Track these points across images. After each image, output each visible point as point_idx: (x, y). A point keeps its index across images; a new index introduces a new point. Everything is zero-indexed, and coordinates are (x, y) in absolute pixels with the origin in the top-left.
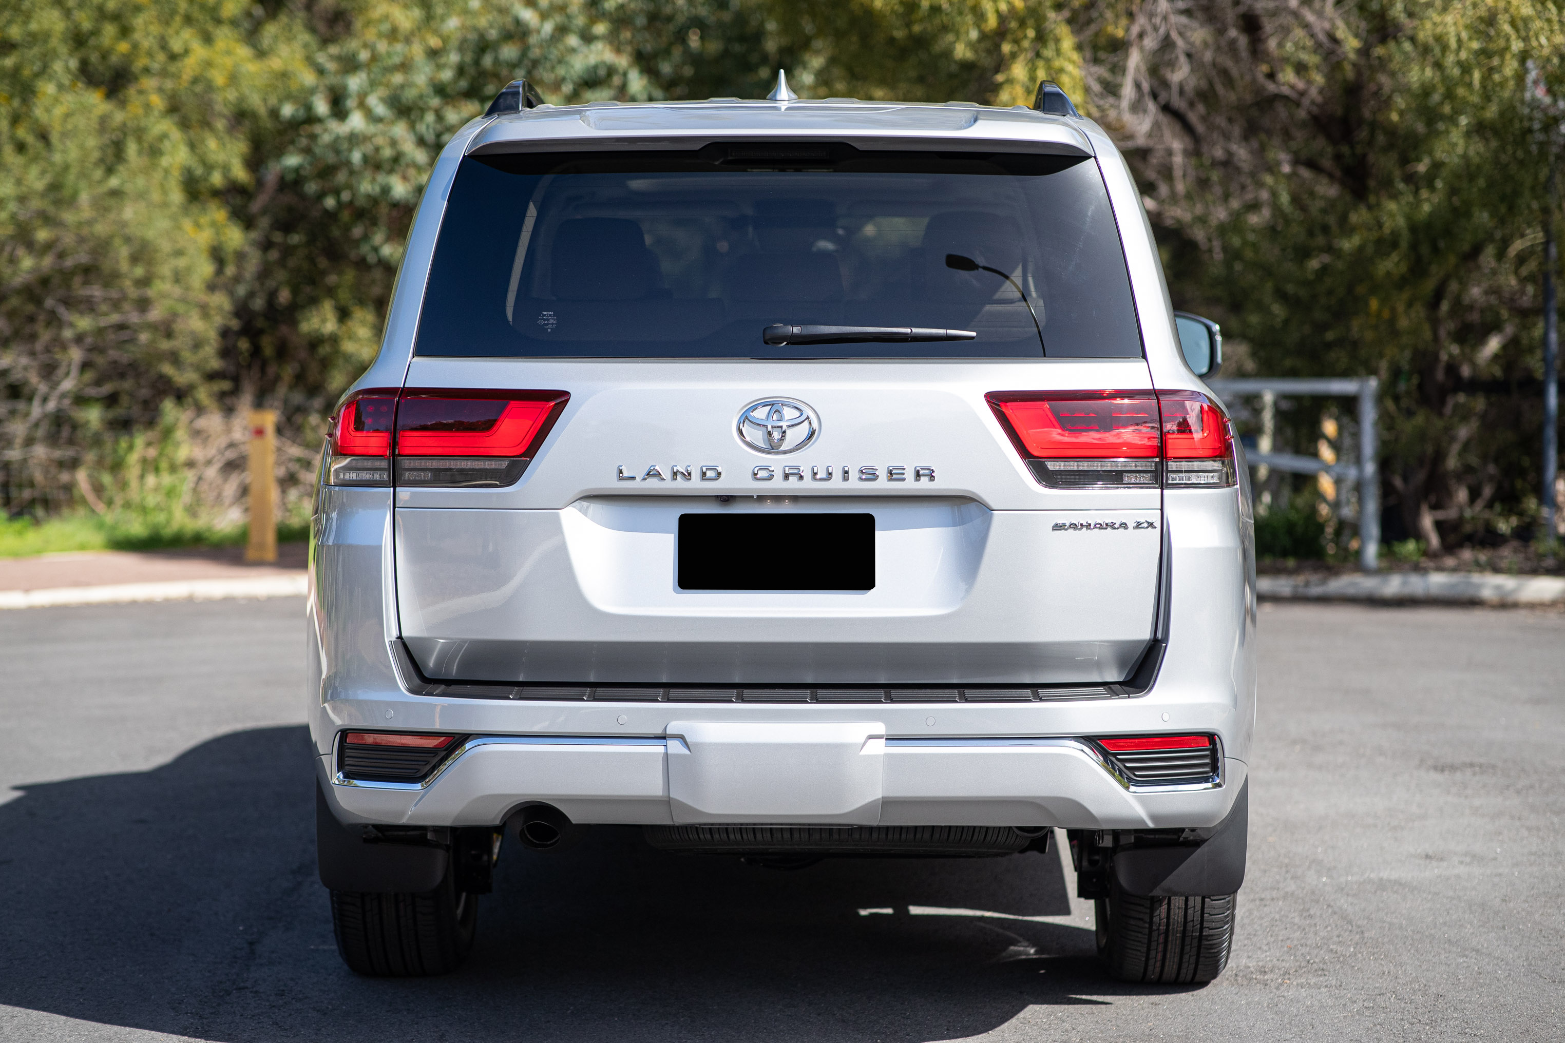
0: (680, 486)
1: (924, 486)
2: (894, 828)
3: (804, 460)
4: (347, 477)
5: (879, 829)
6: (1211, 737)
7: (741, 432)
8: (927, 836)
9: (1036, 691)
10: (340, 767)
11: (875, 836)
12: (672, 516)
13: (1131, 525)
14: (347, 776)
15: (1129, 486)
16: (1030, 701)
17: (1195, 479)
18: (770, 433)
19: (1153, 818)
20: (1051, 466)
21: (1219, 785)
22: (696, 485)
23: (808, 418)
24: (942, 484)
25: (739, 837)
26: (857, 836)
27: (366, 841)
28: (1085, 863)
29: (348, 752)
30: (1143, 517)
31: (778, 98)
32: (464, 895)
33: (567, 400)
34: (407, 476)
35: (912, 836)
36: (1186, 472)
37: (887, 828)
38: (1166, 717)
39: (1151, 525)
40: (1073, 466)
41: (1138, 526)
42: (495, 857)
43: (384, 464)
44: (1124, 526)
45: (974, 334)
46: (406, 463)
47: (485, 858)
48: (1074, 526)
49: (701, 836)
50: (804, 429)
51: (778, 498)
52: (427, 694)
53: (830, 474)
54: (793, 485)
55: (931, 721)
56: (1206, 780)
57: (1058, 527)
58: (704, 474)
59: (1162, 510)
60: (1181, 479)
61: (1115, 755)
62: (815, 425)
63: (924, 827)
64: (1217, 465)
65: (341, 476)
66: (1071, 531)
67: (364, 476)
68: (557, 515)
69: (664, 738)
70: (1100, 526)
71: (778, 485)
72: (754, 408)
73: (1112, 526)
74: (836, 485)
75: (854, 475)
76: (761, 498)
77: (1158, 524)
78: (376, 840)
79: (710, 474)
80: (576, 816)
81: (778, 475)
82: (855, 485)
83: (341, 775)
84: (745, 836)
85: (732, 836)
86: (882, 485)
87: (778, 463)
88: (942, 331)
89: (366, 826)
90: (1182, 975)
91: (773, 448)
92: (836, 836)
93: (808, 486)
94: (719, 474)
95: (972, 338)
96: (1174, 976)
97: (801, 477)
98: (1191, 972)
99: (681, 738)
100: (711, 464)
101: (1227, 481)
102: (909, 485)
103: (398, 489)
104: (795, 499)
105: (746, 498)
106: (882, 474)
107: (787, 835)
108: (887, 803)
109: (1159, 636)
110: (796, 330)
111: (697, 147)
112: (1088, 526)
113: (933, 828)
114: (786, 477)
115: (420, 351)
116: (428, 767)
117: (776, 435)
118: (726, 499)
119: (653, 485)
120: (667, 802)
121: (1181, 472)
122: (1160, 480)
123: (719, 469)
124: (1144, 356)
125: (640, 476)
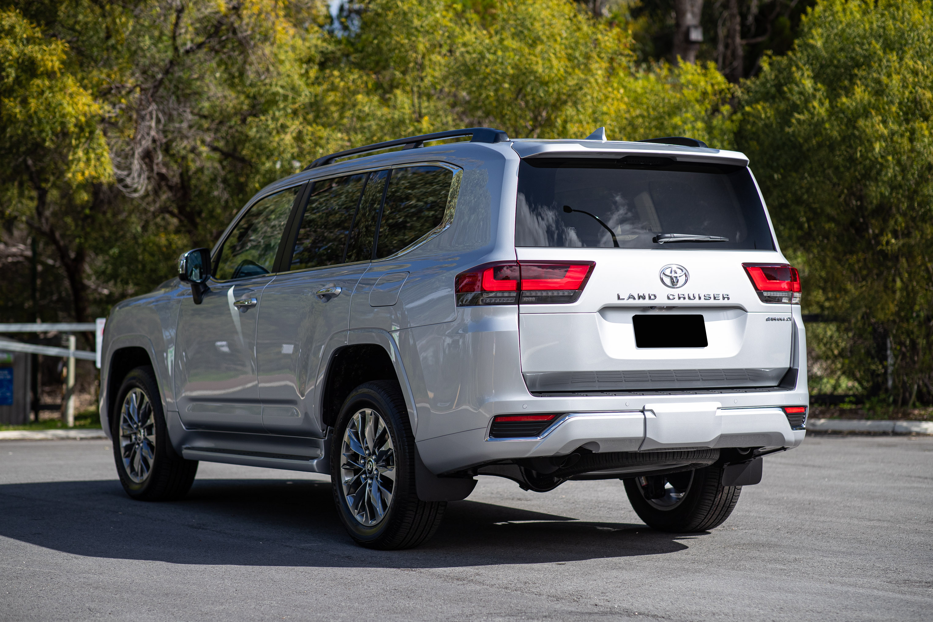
0: (640, 302)
1: (726, 302)
3: (684, 290)
7: (661, 279)
10: (491, 434)
12: (630, 315)
14: (494, 437)
15: (783, 303)
20: (765, 294)
22: (646, 302)
23: (684, 273)
24: (732, 301)
29: (497, 426)
30: (788, 316)
33: (596, 266)
34: (525, 299)
38: (800, 399)
39: (790, 319)
41: (787, 319)
43: (515, 295)
44: (783, 319)
45: (728, 240)
46: (524, 294)
48: (772, 319)
50: (684, 278)
52: (541, 397)
53: (695, 297)
54: (682, 302)
55: (736, 402)
57: (767, 319)
58: (649, 297)
59: (792, 313)
61: (788, 415)
62: (688, 276)
68: (594, 316)
69: (644, 411)
70: (778, 319)
71: (676, 302)
72: (666, 269)
74: (697, 302)
75: (703, 298)
79: (652, 297)
81: (676, 298)
82: (702, 302)
86: (711, 302)
87: (675, 292)
91: (674, 286)
93: (687, 302)
94: (656, 297)
97: (684, 298)
99: (652, 411)
100: (653, 293)
102: (721, 302)
103: (521, 305)
105: (659, 308)
106: (712, 296)
108: (723, 437)
109: (791, 366)
112: (775, 319)
114: (679, 298)
115: (517, 245)
116: (542, 429)
117: (674, 280)
119: (630, 302)
122: (790, 300)
123: (656, 295)
125: (626, 298)
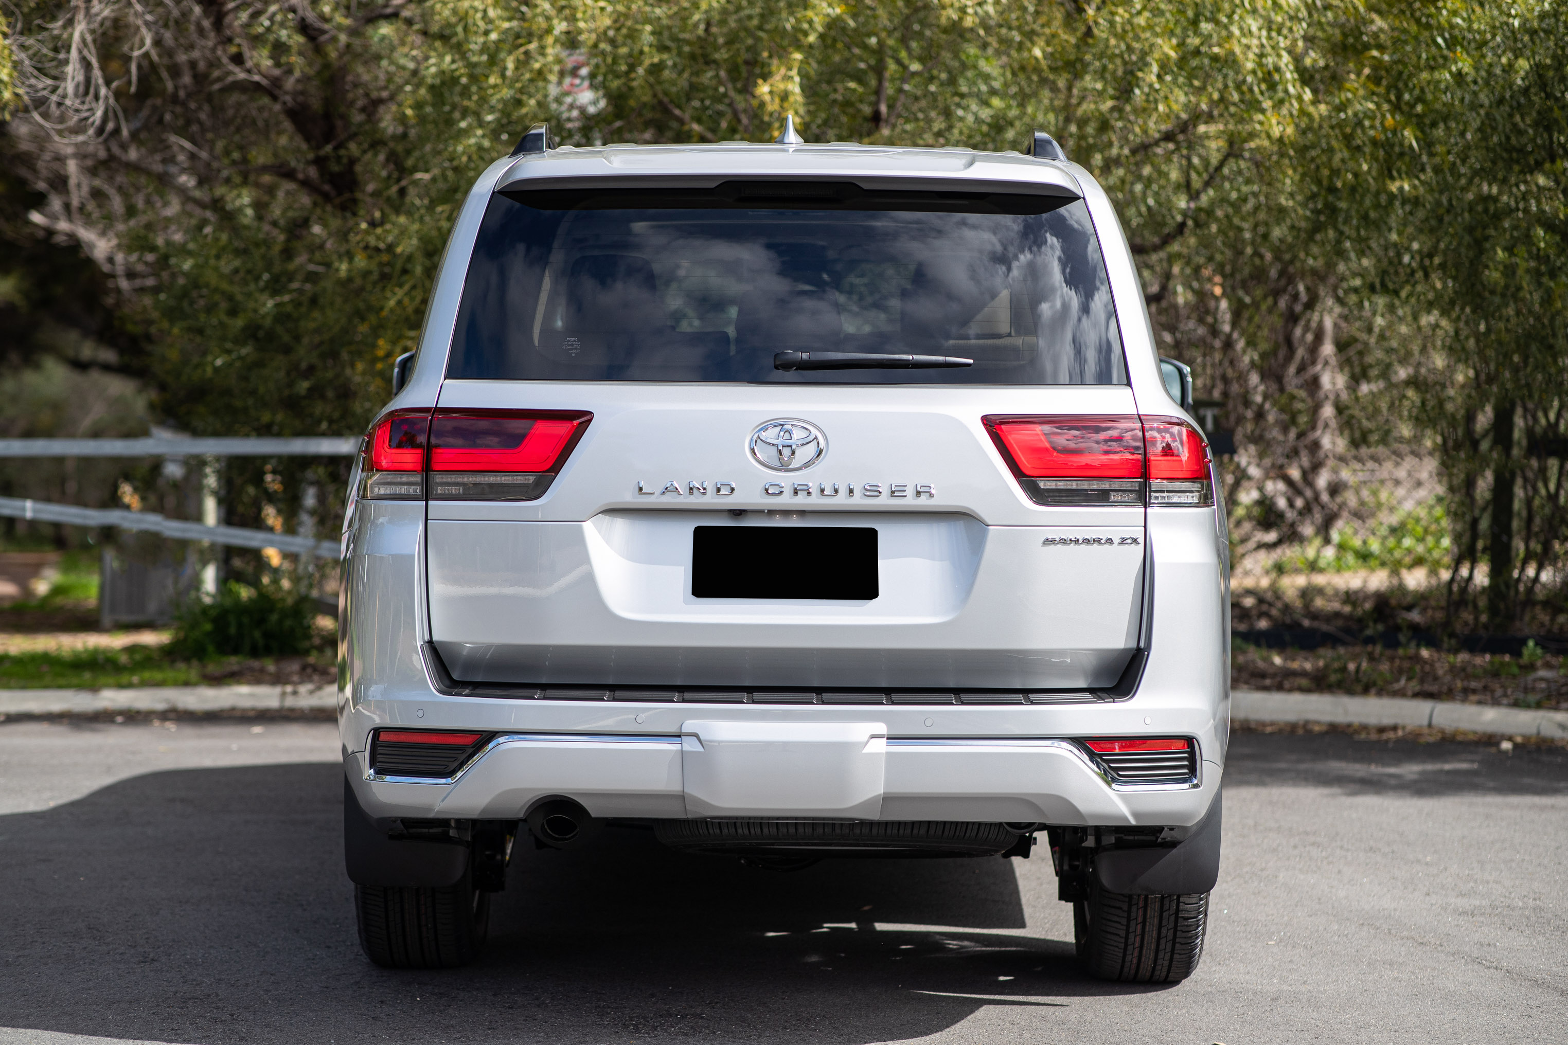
0: (696, 501)
1: (923, 502)
2: (893, 823)
3: (812, 478)
4: (382, 491)
5: (879, 823)
6: (1189, 741)
7: (753, 451)
8: (923, 831)
9: (1027, 694)
10: (372, 765)
11: (875, 831)
12: (687, 527)
13: (1116, 540)
14: (377, 773)
15: (1115, 504)
16: (1021, 704)
17: (1176, 499)
18: (780, 452)
19: (1136, 815)
20: (1043, 484)
21: (1196, 786)
22: (710, 500)
23: (816, 438)
24: (940, 501)
25: (746, 831)
26: (857, 831)
27: (391, 837)
28: (1066, 867)
29: (380, 750)
30: (1128, 533)
31: (786, 141)
32: (477, 893)
33: (590, 421)
34: (439, 490)
35: (909, 831)
36: (1169, 492)
37: (886, 824)
38: (1148, 721)
39: (1135, 541)
40: (1062, 485)
41: (1123, 541)
42: (507, 858)
43: (417, 478)
44: (1110, 541)
45: (971, 361)
46: (437, 477)
47: (499, 857)
48: (1063, 541)
49: (711, 831)
50: (811, 450)
51: (786, 513)
52: (456, 695)
53: (836, 491)
54: (801, 501)
55: (928, 723)
56: (1184, 781)
57: (1048, 542)
58: (718, 490)
59: (1145, 527)
60: (1163, 498)
61: (1100, 756)
62: (822, 444)
63: (921, 822)
64: (1196, 486)
65: (376, 490)
66: (1059, 546)
67: (398, 490)
68: (581, 528)
69: (679, 736)
70: (1087, 541)
71: (787, 500)
72: (765, 429)
73: (1098, 541)
74: (841, 501)
75: (858, 492)
76: (771, 513)
77: (1141, 540)
78: (399, 837)
79: (724, 490)
80: (595, 810)
81: (788, 491)
82: (859, 501)
83: (372, 771)
84: (752, 831)
85: (740, 831)
86: (884, 501)
87: (786, 480)
88: (941, 358)
89: (394, 820)
90: (1157, 973)
91: (784, 467)
92: (838, 831)
93: (815, 501)
94: (733, 489)
95: (969, 365)
96: (1148, 974)
97: (809, 493)
98: (1165, 969)
99: (696, 735)
100: (725, 481)
101: (1206, 500)
102: (909, 502)
103: (430, 502)
104: (802, 513)
105: (759, 512)
106: (885, 490)
107: (792, 830)
108: (888, 799)
109: (1142, 645)
110: (805, 356)
111: (712, 185)
112: (1077, 541)
113: (929, 823)
114: (796, 492)
115: (451, 374)
116: (456, 764)
117: (786, 452)
118: (738, 513)
119: (669, 501)
120: (682, 797)
121: (1163, 492)
122: (1143, 498)
123: (734, 486)
124: (1129, 384)
125: (658, 491)
